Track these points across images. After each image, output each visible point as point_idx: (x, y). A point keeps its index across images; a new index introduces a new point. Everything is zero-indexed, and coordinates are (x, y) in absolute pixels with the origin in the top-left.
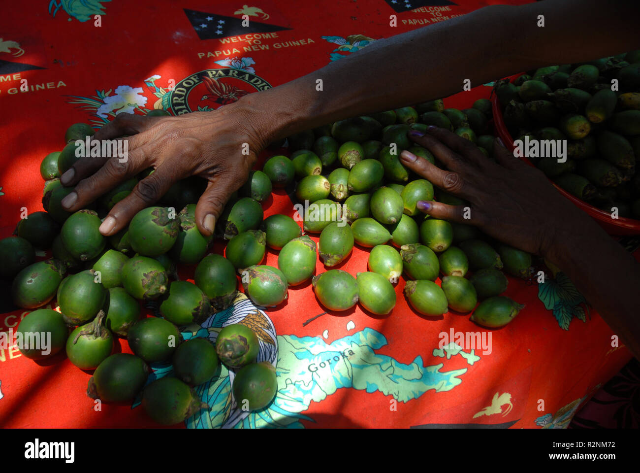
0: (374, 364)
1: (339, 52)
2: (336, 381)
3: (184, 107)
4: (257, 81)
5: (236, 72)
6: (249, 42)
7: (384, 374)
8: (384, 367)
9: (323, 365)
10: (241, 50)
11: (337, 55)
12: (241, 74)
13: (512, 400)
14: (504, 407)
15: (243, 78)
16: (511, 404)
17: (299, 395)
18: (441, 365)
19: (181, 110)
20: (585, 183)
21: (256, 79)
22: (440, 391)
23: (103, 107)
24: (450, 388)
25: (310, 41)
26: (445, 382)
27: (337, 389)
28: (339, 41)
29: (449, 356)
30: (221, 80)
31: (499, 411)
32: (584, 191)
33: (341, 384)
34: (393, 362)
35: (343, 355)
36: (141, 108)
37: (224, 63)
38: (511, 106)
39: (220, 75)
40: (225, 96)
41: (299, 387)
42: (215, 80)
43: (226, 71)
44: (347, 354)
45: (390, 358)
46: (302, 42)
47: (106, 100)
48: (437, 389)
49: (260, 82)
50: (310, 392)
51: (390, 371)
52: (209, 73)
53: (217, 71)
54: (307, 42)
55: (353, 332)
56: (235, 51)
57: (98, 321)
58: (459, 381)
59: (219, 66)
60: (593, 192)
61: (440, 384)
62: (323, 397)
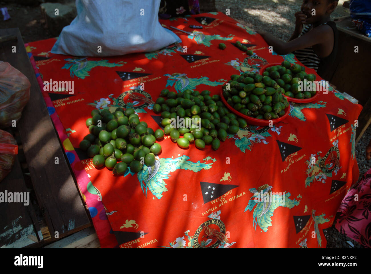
0: (186, 163)
1: (169, 79)
2: (176, 167)
3: (122, 103)
4: (144, 93)
5: (137, 91)
6: (140, 81)
7: (189, 166)
8: (189, 164)
9: (172, 164)
10: (137, 83)
11: (169, 80)
12: (138, 91)
13: (230, 175)
14: (229, 177)
15: (140, 92)
16: (231, 177)
17: (167, 170)
18: (205, 162)
19: (122, 104)
20: (248, 110)
21: (143, 92)
22: (206, 169)
23: (97, 105)
24: (208, 169)
25: (160, 77)
26: (207, 167)
27: (177, 170)
28: (169, 76)
29: (207, 160)
30: (133, 93)
31: (227, 179)
32: (248, 113)
33: (178, 168)
34: (192, 162)
35: (178, 162)
36: (109, 104)
37: (133, 88)
38: (224, 91)
39: (132, 92)
40: (135, 98)
41: (167, 169)
42: (131, 94)
43: (134, 91)
44: (179, 161)
45: (190, 162)
46: (157, 78)
47: (98, 103)
48: (205, 168)
49: (145, 93)
50: (170, 170)
51: (191, 164)
52: (128, 92)
53: (131, 91)
54: (158, 78)
55: (180, 156)
56: (135, 84)
57: (113, 155)
58: (211, 167)
59: (131, 89)
60: (250, 113)
61: (205, 167)
62: (173, 171)
